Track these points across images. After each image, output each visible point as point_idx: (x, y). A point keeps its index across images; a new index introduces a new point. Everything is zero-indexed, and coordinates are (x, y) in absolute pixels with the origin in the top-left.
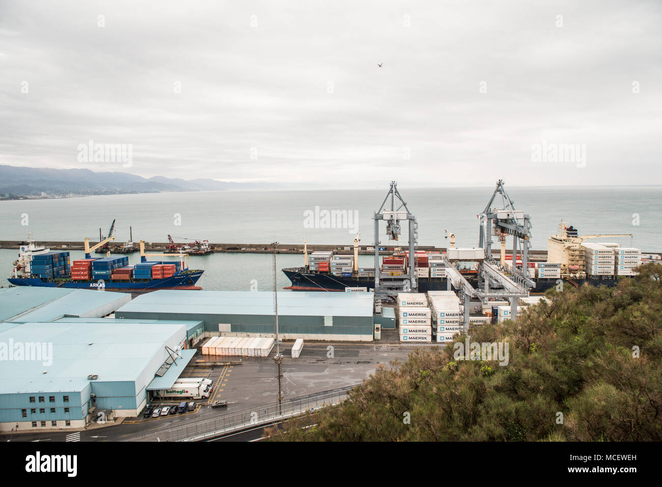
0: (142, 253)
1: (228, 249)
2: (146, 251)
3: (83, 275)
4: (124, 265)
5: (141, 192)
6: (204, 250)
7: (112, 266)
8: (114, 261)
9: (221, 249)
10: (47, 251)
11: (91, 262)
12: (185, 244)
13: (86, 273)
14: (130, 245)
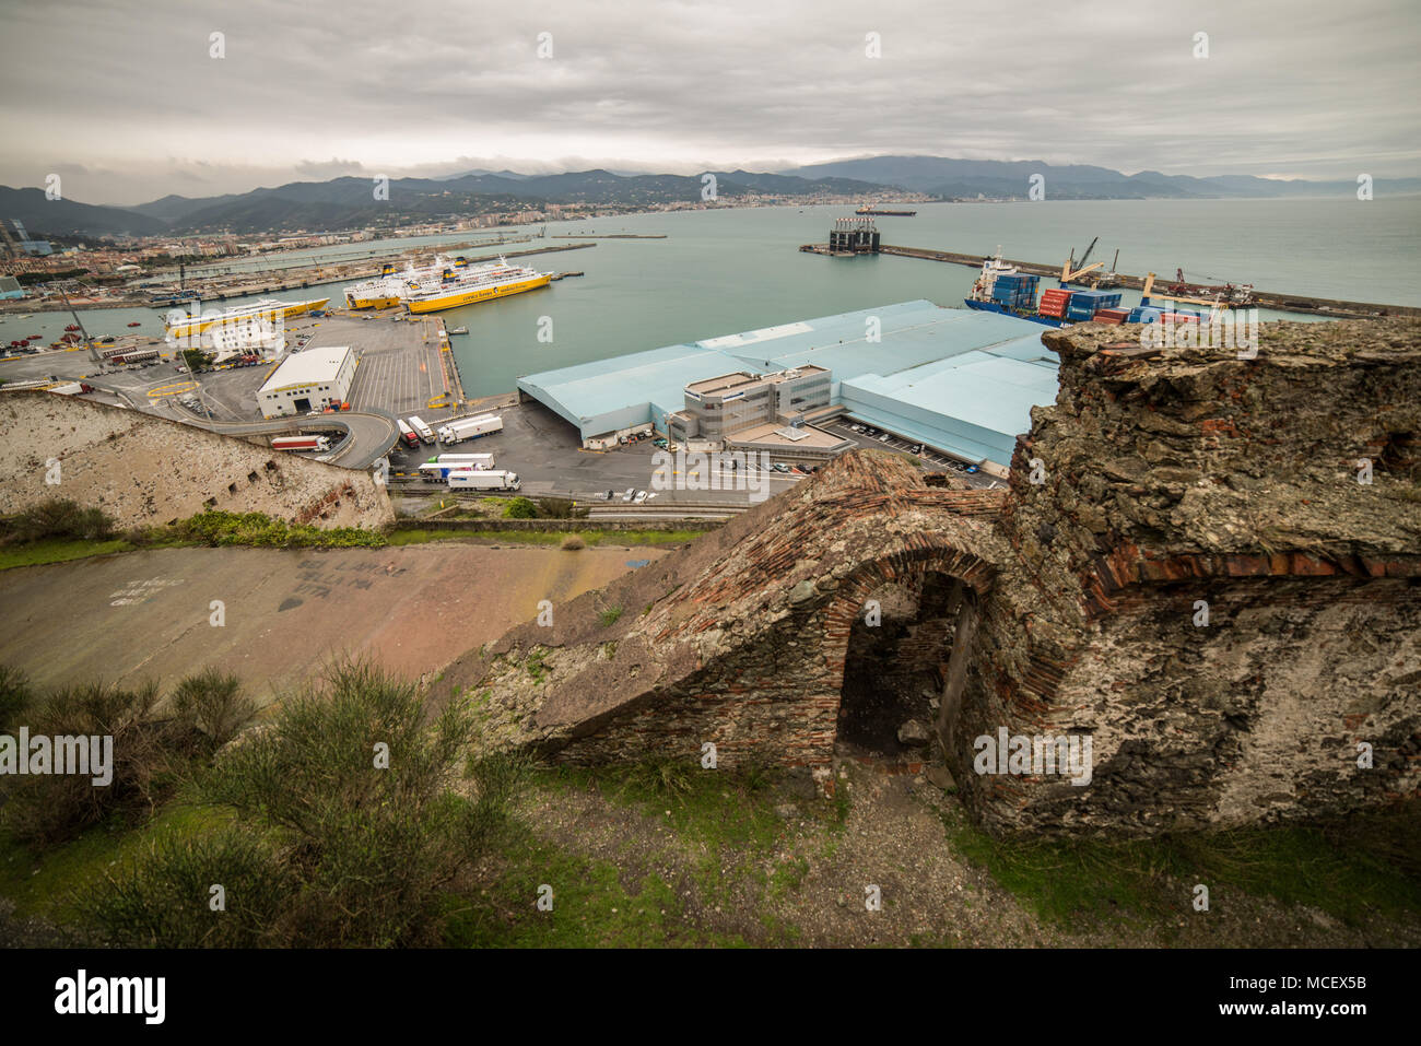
0: (1147, 293)
1: (1288, 305)
2: (1153, 291)
3: (1054, 310)
4: (1113, 306)
5: (1113, 197)
6: (1238, 301)
7: (1098, 306)
8: (1102, 297)
9: (1272, 303)
10: (1012, 272)
11: (1069, 294)
12: (1202, 287)
13: (1060, 308)
14: (1110, 277)
